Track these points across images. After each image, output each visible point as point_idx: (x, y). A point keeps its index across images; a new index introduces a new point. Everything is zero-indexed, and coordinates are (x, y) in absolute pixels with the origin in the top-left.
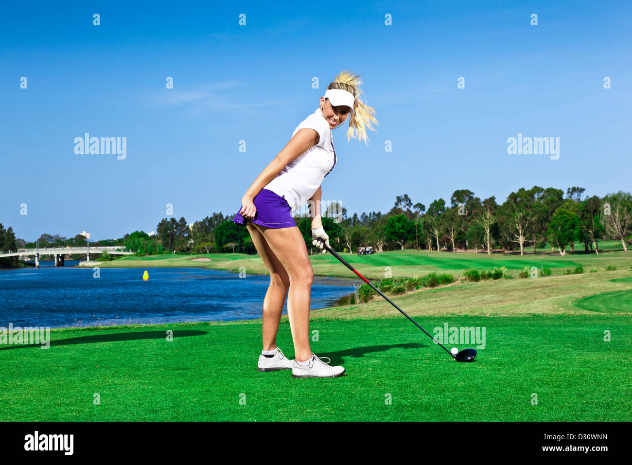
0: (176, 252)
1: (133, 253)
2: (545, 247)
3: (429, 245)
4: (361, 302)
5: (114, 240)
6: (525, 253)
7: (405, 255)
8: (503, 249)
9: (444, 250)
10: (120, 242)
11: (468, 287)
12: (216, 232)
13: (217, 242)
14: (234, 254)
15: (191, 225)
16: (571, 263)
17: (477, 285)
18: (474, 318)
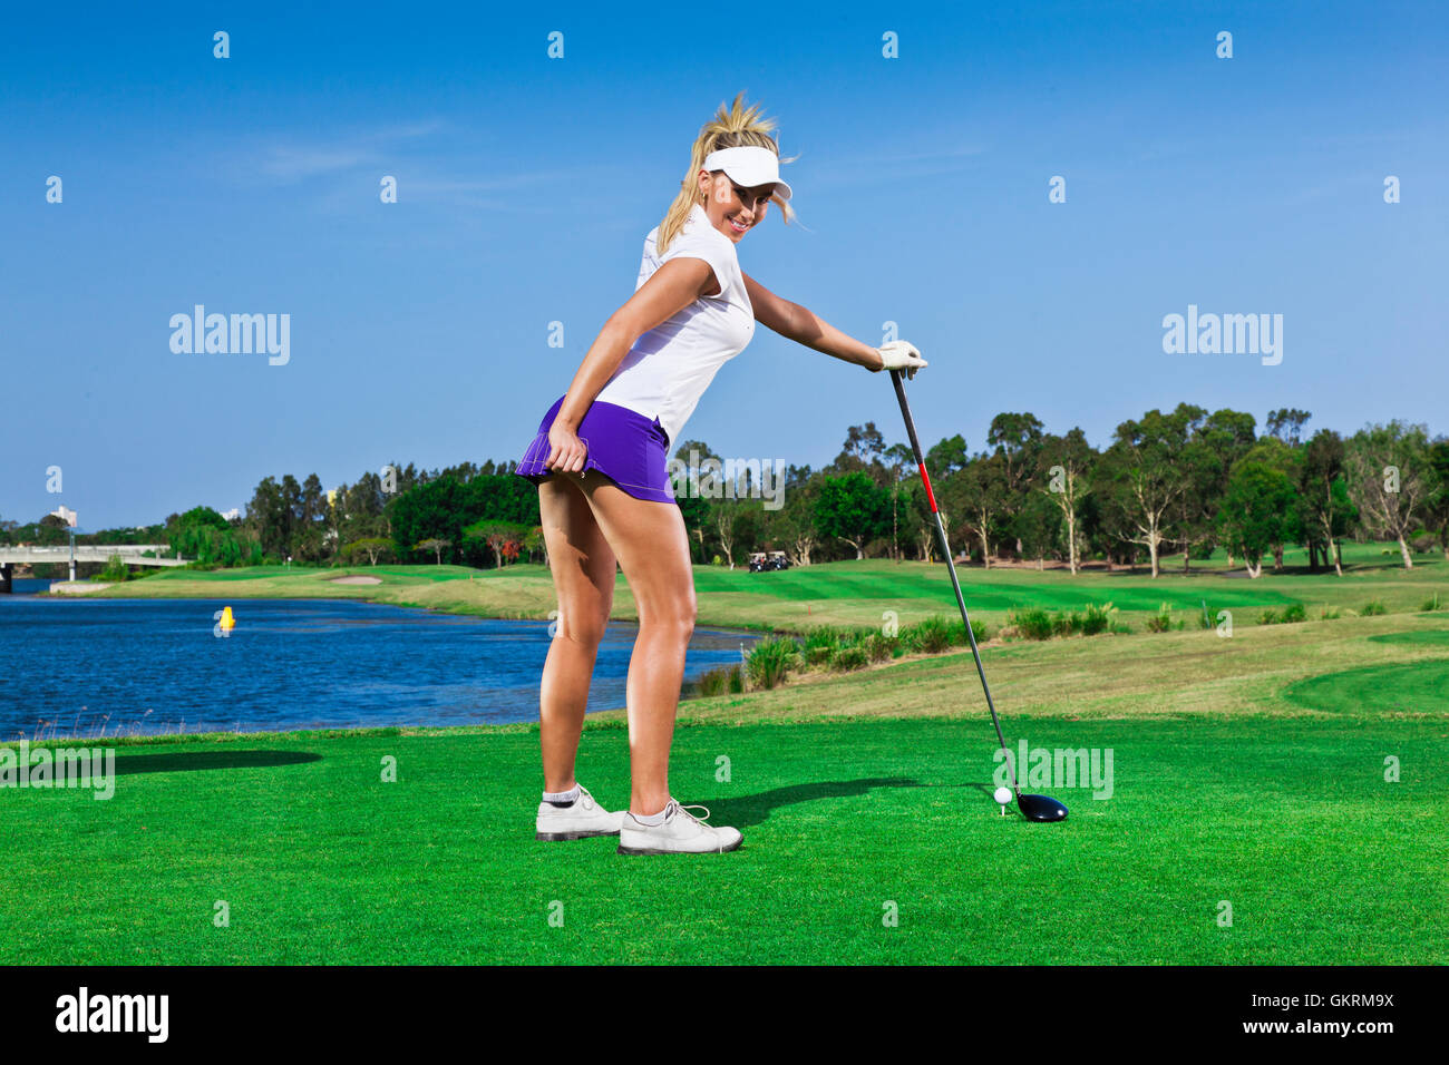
0: (294, 560)
1: (184, 563)
2: (1212, 556)
3: (925, 548)
4: (756, 688)
5: (138, 528)
6: (1161, 572)
7: (865, 574)
8: (1109, 559)
9: (964, 563)
10: (152, 535)
11: (1022, 653)
12: (396, 512)
13: (396, 537)
14: (439, 567)
15: (331, 495)
16: (1275, 596)
17: (1043, 649)
18: (1042, 722)
